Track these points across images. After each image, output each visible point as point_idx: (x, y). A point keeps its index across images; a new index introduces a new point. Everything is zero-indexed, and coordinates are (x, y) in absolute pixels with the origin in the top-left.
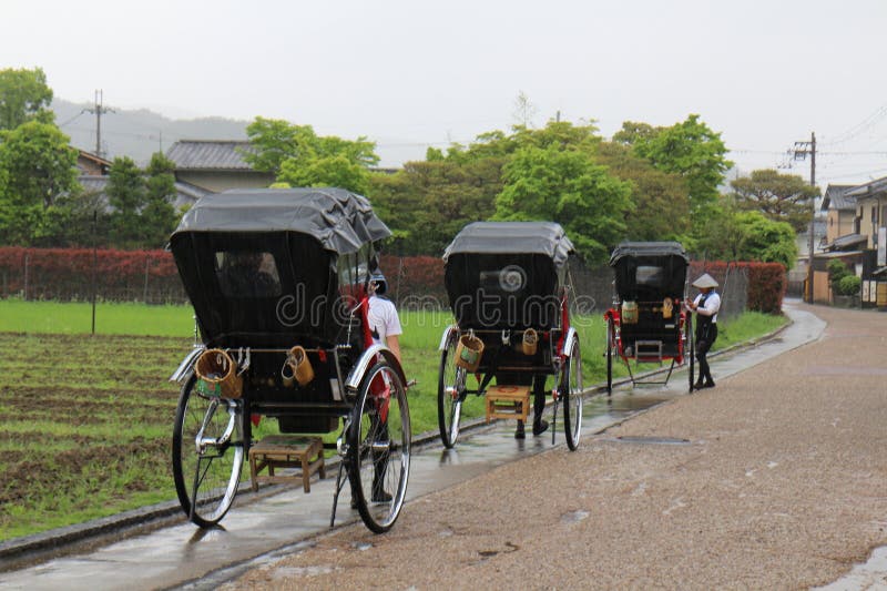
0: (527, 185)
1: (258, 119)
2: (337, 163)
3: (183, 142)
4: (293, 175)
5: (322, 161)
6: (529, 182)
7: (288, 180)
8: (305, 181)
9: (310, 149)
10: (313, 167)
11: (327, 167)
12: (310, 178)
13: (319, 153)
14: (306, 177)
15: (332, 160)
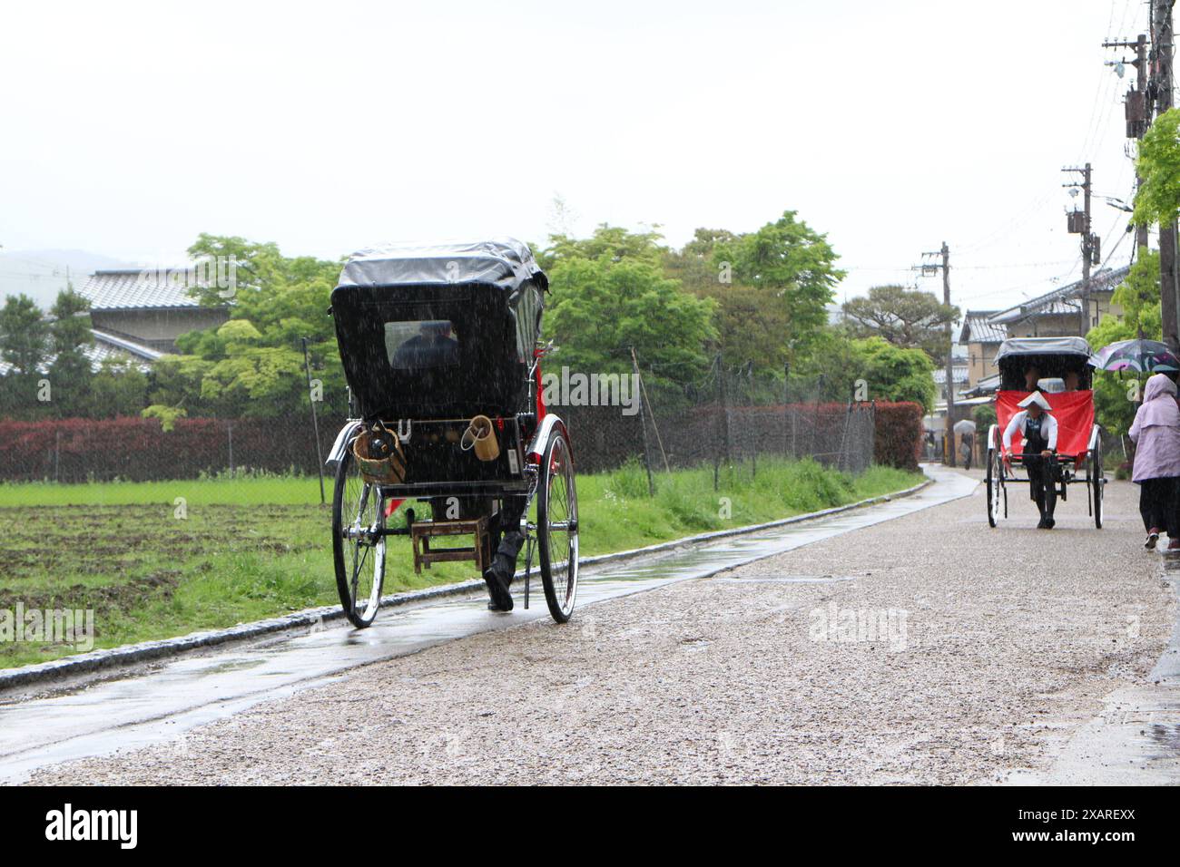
0: (571, 308)
1: (202, 236)
2: (313, 290)
3: (100, 275)
4: (255, 310)
5: (292, 289)
6: (575, 305)
7: (246, 315)
8: (271, 317)
9: (275, 274)
10: (282, 296)
11: (300, 296)
12: (279, 311)
13: (288, 279)
14: (272, 312)
15: (304, 287)
